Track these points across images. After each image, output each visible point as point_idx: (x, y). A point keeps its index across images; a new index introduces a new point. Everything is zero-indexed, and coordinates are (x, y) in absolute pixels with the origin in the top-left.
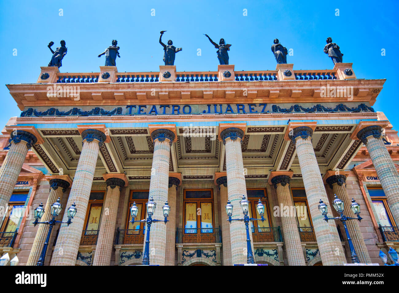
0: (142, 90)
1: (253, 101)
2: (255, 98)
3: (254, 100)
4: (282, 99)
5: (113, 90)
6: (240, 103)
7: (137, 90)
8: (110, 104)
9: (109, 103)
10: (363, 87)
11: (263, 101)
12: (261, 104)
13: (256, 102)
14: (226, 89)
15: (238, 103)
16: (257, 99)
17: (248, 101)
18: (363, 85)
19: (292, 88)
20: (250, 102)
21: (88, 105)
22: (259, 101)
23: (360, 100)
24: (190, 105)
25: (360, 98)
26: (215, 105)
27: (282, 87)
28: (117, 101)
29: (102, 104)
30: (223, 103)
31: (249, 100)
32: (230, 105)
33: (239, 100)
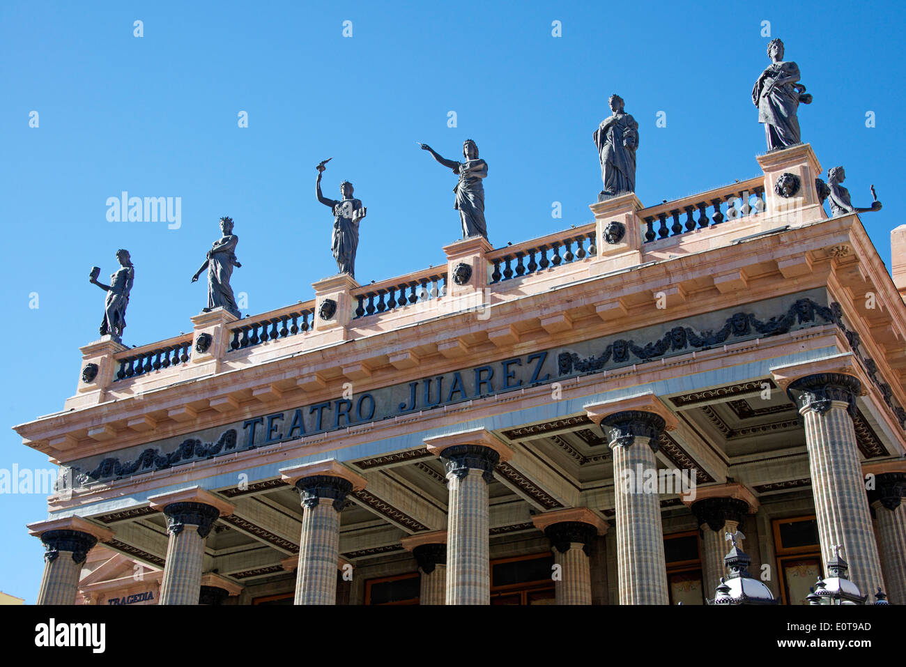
0: (263, 381)
1: (512, 351)
2: (516, 343)
3: (515, 346)
4: (582, 331)
5: (207, 395)
6: (483, 362)
7: (251, 385)
8: (212, 425)
9: (208, 422)
10: (789, 251)
11: (538, 344)
12: (532, 357)
13: (522, 352)
14: (437, 339)
15: (480, 362)
16: (520, 345)
17: (501, 353)
18: (788, 246)
19: (594, 300)
20: (507, 356)
21: (171, 435)
22: (528, 347)
23: (799, 285)
24: (373, 394)
25: (796, 282)
26: (428, 381)
27: (568, 301)
28: (224, 415)
29: (197, 429)
30: (444, 371)
31: (502, 350)
32: (462, 372)
33: (478, 355)
